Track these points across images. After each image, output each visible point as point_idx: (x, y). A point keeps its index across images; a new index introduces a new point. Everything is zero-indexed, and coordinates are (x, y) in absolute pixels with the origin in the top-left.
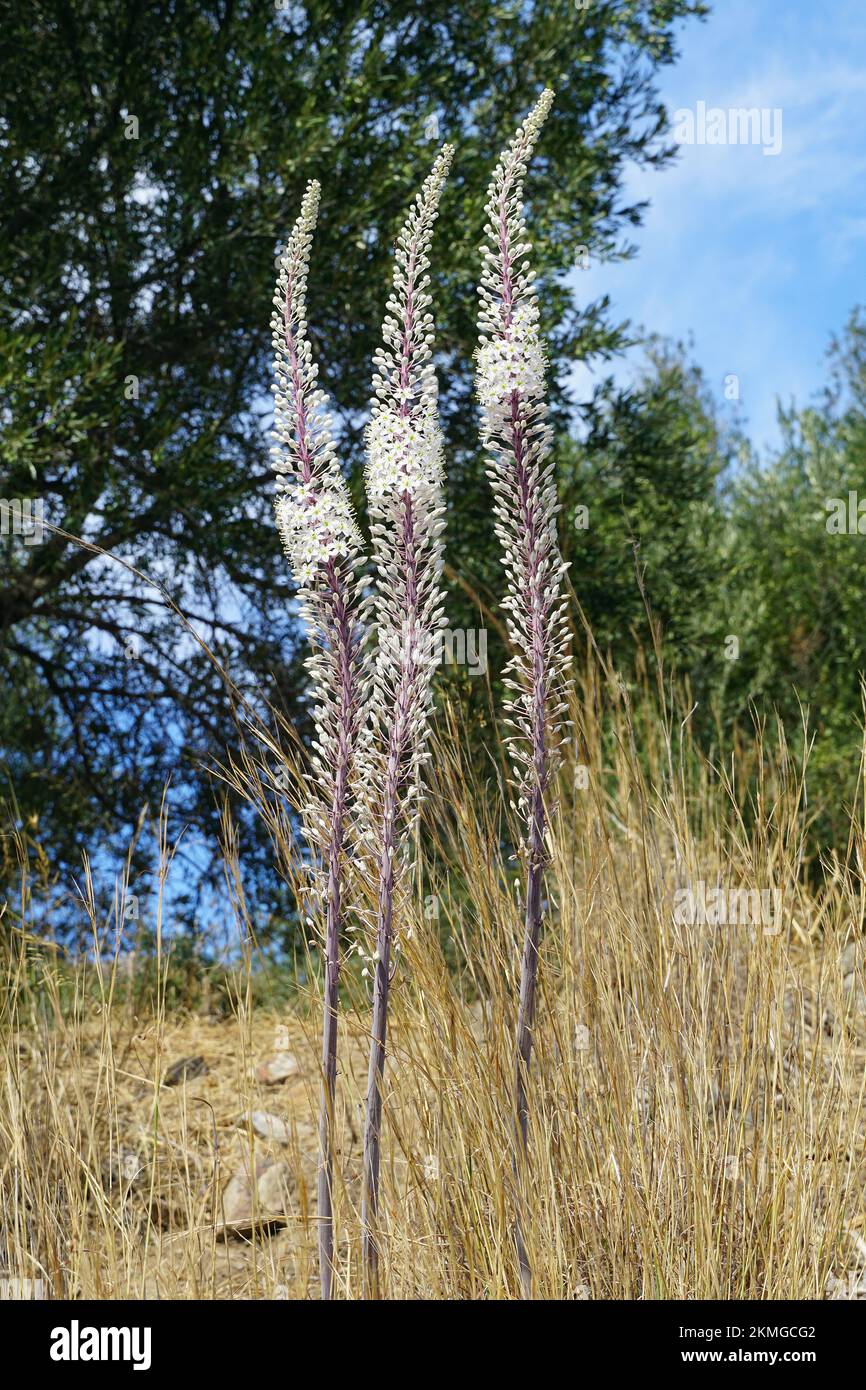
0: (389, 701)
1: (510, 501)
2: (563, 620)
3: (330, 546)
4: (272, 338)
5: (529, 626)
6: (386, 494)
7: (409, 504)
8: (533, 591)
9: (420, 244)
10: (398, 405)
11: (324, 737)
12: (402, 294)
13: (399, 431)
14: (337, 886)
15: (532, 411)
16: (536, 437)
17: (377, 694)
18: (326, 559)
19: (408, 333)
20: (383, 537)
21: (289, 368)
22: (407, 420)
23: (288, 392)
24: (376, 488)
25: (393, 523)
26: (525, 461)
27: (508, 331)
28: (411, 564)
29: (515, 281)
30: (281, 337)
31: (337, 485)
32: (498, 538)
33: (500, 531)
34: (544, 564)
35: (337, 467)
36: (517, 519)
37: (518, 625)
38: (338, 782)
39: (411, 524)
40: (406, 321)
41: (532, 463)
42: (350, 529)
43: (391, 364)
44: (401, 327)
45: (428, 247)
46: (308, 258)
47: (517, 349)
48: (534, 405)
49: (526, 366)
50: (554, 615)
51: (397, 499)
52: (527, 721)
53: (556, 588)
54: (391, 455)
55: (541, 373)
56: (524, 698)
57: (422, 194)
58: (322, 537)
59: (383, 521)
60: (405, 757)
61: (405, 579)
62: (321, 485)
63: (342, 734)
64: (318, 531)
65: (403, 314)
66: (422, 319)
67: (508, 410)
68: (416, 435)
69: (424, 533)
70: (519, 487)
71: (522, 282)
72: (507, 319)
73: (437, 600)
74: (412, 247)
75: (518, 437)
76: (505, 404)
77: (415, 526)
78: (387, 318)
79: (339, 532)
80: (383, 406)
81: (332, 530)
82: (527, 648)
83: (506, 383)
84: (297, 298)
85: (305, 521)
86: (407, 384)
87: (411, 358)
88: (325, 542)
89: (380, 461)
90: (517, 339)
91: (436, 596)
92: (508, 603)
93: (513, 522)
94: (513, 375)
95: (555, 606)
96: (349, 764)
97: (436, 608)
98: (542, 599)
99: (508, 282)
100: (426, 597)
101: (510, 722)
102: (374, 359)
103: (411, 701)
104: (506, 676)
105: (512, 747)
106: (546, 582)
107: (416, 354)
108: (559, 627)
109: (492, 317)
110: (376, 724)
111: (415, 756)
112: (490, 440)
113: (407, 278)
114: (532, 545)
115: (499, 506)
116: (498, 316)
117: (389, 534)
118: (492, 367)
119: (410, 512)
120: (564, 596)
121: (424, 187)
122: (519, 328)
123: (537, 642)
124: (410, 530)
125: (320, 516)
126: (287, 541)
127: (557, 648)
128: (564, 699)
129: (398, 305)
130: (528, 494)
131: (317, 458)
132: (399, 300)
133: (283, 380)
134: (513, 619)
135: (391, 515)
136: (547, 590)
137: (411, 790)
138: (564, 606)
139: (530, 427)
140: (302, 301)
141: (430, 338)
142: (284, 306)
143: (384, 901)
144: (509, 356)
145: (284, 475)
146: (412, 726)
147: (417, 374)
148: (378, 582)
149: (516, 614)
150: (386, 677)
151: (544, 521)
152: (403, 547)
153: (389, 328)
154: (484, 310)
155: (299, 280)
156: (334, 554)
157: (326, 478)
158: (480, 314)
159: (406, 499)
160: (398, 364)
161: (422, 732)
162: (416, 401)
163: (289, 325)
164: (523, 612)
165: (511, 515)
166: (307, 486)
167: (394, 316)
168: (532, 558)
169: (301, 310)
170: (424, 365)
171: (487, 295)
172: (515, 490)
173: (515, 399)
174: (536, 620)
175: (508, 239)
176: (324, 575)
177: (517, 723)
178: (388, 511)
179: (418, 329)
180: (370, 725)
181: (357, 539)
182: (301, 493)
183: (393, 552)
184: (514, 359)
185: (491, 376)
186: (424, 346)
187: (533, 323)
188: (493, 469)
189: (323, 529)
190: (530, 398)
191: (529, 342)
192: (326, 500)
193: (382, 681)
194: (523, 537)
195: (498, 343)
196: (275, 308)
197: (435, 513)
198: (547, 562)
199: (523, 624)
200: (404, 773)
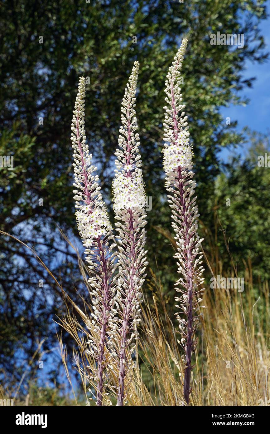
0: (124, 297)
1: (178, 212)
2: (200, 263)
3: (98, 231)
4: (72, 144)
5: (186, 266)
6: (121, 210)
7: (131, 214)
8: (188, 251)
9: (131, 104)
10: (126, 172)
11: (96, 312)
12: (125, 126)
13: (126, 183)
14: (101, 375)
15: (187, 175)
16: (188, 186)
17: (118, 294)
18: (97, 237)
19: (129, 142)
20: (120, 228)
21: (79, 156)
22: (130, 178)
23: (80, 167)
24: (117, 208)
25: (124, 222)
26: (184, 196)
27: (176, 141)
28: (133, 239)
29: (179, 120)
30: (76, 144)
31: (101, 205)
32: (173, 228)
33: (174, 225)
34: (192, 239)
35: (101, 198)
36: (181, 220)
37: (181, 266)
38: (102, 331)
39: (132, 222)
40: (128, 137)
41: (187, 197)
42: (107, 224)
43: (122, 155)
44: (126, 139)
45: (135, 105)
46: (84, 110)
47: (181, 149)
48: (187, 172)
49: (184, 156)
50: (197, 261)
51: (126, 211)
52: (185, 306)
53: (197, 250)
54: (123, 193)
55: (191, 159)
56: (184, 296)
57: (129, 83)
58: (95, 227)
59: (120, 221)
60: (130, 321)
61: (130, 245)
62: (94, 205)
63: (104, 310)
64: (93, 225)
65: (126, 134)
66: (134, 136)
67: (176, 174)
68: (134, 185)
69: (137, 226)
70: (182, 207)
71: (182, 120)
72: (176, 137)
73: (143, 254)
74: (128, 106)
75: (181, 185)
76: (176, 172)
77: (134, 223)
78: (120, 136)
79: (102, 225)
80: (120, 173)
81: (99, 224)
82: (185, 274)
83: (176, 163)
84: (81, 127)
85: (88, 221)
86: (129, 163)
87: (130, 153)
88: (96, 229)
89: (119, 196)
90: (180, 145)
91: (143, 253)
92: (177, 256)
93: (179, 221)
94: (179, 160)
95: (197, 257)
96: (107, 323)
97: (143, 257)
98: (191, 254)
99: (176, 121)
100: (139, 253)
101: (178, 306)
102: (115, 153)
103: (132, 297)
104: (176, 286)
105: (178, 317)
106: (193, 247)
107: (133, 151)
108: (198, 266)
109: (170, 136)
110: (118, 307)
111: (134, 321)
112: (169, 187)
113: (127, 119)
114: (187, 231)
115: (174, 215)
116: (172, 135)
117: (123, 227)
118: (170, 157)
119: (131, 218)
120: (201, 253)
121: (129, 80)
122: (181, 140)
123: (190, 273)
124: (131, 226)
125: (94, 219)
126: (80, 229)
127: (198, 275)
128: (201, 297)
129: (124, 130)
130: (185, 209)
131: (92, 194)
132: (124, 128)
133: (77, 162)
134: (179, 262)
135: (124, 218)
136: (194, 250)
137: (133, 335)
138: (201, 257)
139: (186, 181)
140: (83, 128)
141: (138, 143)
142: (76, 131)
143: (121, 382)
144: (177, 152)
145: (79, 201)
146: (133, 308)
147: (133, 159)
148: (119, 247)
149: (181, 260)
150: (122, 287)
151: (193, 220)
152: (129, 232)
153: (121, 139)
154: (166, 133)
155: (81, 119)
156: (100, 234)
157: (97, 203)
158: (165, 135)
159: (130, 212)
160: (125, 155)
161: (137, 310)
162: (133, 171)
163: (79, 138)
164: (183, 259)
165: (178, 219)
166: (89, 206)
167: (123, 135)
168: (187, 237)
169: (83, 132)
170: (136, 155)
171: (167, 126)
172: (180, 208)
173: (180, 169)
174: (189, 263)
175: (175, 103)
176: (96, 243)
177: (181, 306)
178: (123, 217)
179: (133, 140)
180: (115, 307)
181: (110, 228)
182: (86, 208)
183: (125, 234)
184: (179, 153)
185: (170, 160)
186: (136, 147)
187: (187, 137)
188: (171, 199)
189: (95, 224)
190: (186, 169)
191: (186, 146)
192: (97, 212)
193: (121, 289)
194: (183, 227)
195: (172, 146)
196: (72, 132)
197: (142, 217)
198: (193, 238)
199: (184, 265)
200: (130, 328)
